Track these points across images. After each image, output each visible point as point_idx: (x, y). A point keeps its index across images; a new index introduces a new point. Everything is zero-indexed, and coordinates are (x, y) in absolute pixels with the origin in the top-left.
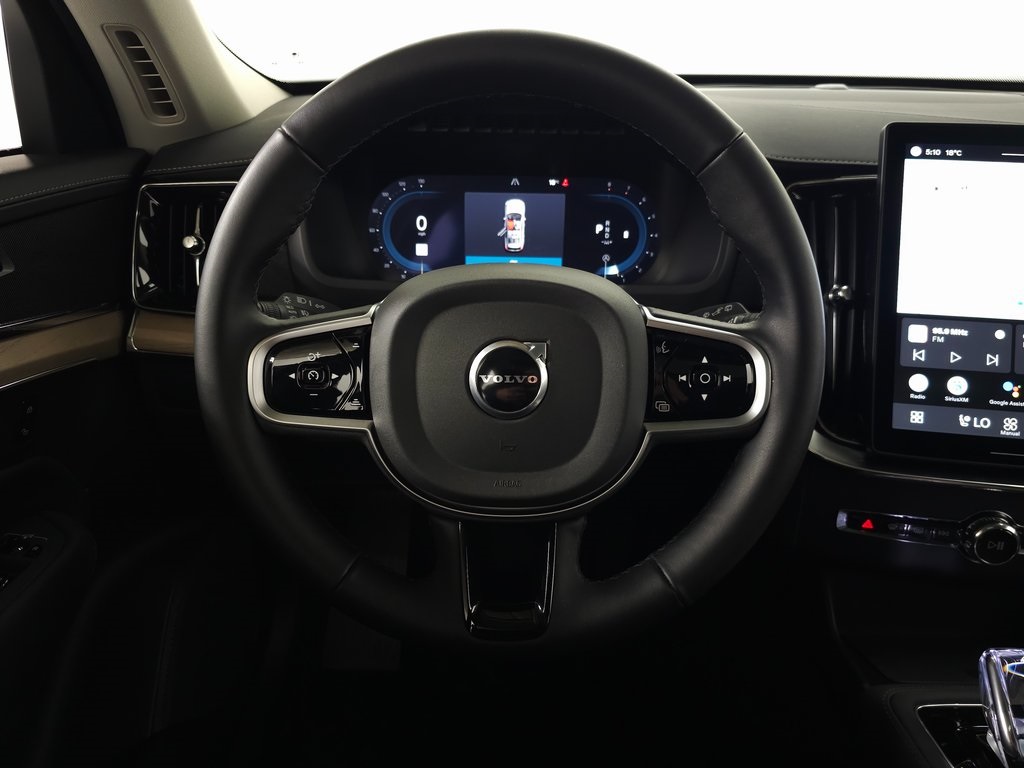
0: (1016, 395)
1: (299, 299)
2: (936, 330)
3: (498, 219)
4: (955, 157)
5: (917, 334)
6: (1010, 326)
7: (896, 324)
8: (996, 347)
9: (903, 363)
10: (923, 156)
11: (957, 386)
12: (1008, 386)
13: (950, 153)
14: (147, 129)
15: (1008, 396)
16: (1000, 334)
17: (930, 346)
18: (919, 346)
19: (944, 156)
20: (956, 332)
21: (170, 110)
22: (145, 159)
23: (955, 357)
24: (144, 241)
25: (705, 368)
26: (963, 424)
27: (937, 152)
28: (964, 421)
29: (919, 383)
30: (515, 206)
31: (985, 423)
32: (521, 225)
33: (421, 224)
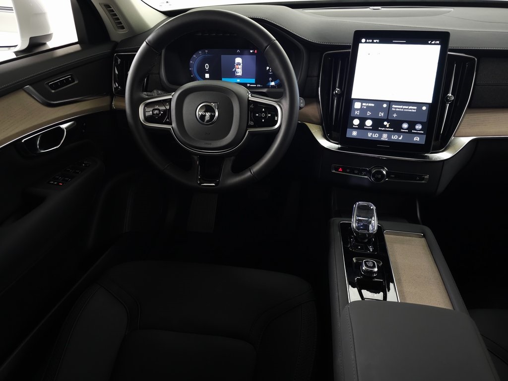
0: (388, 126)
2: (364, 104)
3: (233, 65)
4: (376, 43)
5: (357, 105)
6: (388, 103)
7: (350, 102)
8: (382, 110)
9: (352, 115)
10: (366, 42)
11: (369, 123)
12: (385, 123)
13: (375, 41)
14: (117, 35)
15: (385, 127)
16: (385, 106)
17: (361, 109)
18: (357, 110)
19: (373, 42)
20: (370, 105)
21: (123, 28)
22: (116, 44)
23: (369, 113)
24: (117, 72)
25: (263, 112)
26: (369, 136)
27: (371, 41)
28: (370, 135)
29: (356, 122)
30: (238, 60)
31: (377, 135)
32: (240, 67)
33: (207, 67)
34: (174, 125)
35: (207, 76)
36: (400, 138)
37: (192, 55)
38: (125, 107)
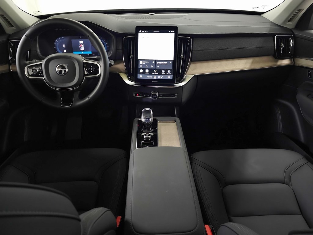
0: (156, 72)
1: (36, 60)
2: (144, 62)
4: (147, 32)
5: (141, 63)
6: (155, 61)
7: (137, 61)
8: (153, 64)
9: (139, 68)
10: (141, 32)
11: (147, 71)
12: (155, 71)
13: (146, 31)
14: (9, 30)
15: (154, 72)
16: (153, 62)
17: (143, 65)
18: (141, 65)
19: (145, 32)
20: (147, 62)
21: (13, 26)
22: (9, 36)
23: (147, 66)
24: (11, 51)
25: (91, 67)
27: (144, 31)
28: (148, 77)
29: (141, 71)
30: (81, 42)
31: (151, 77)
32: (83, 45)
33: (64, 46)
34: (45, 77)
35: (65, 51)
36: (162, 77)
37: (55, 40)
38: (17, 70)
